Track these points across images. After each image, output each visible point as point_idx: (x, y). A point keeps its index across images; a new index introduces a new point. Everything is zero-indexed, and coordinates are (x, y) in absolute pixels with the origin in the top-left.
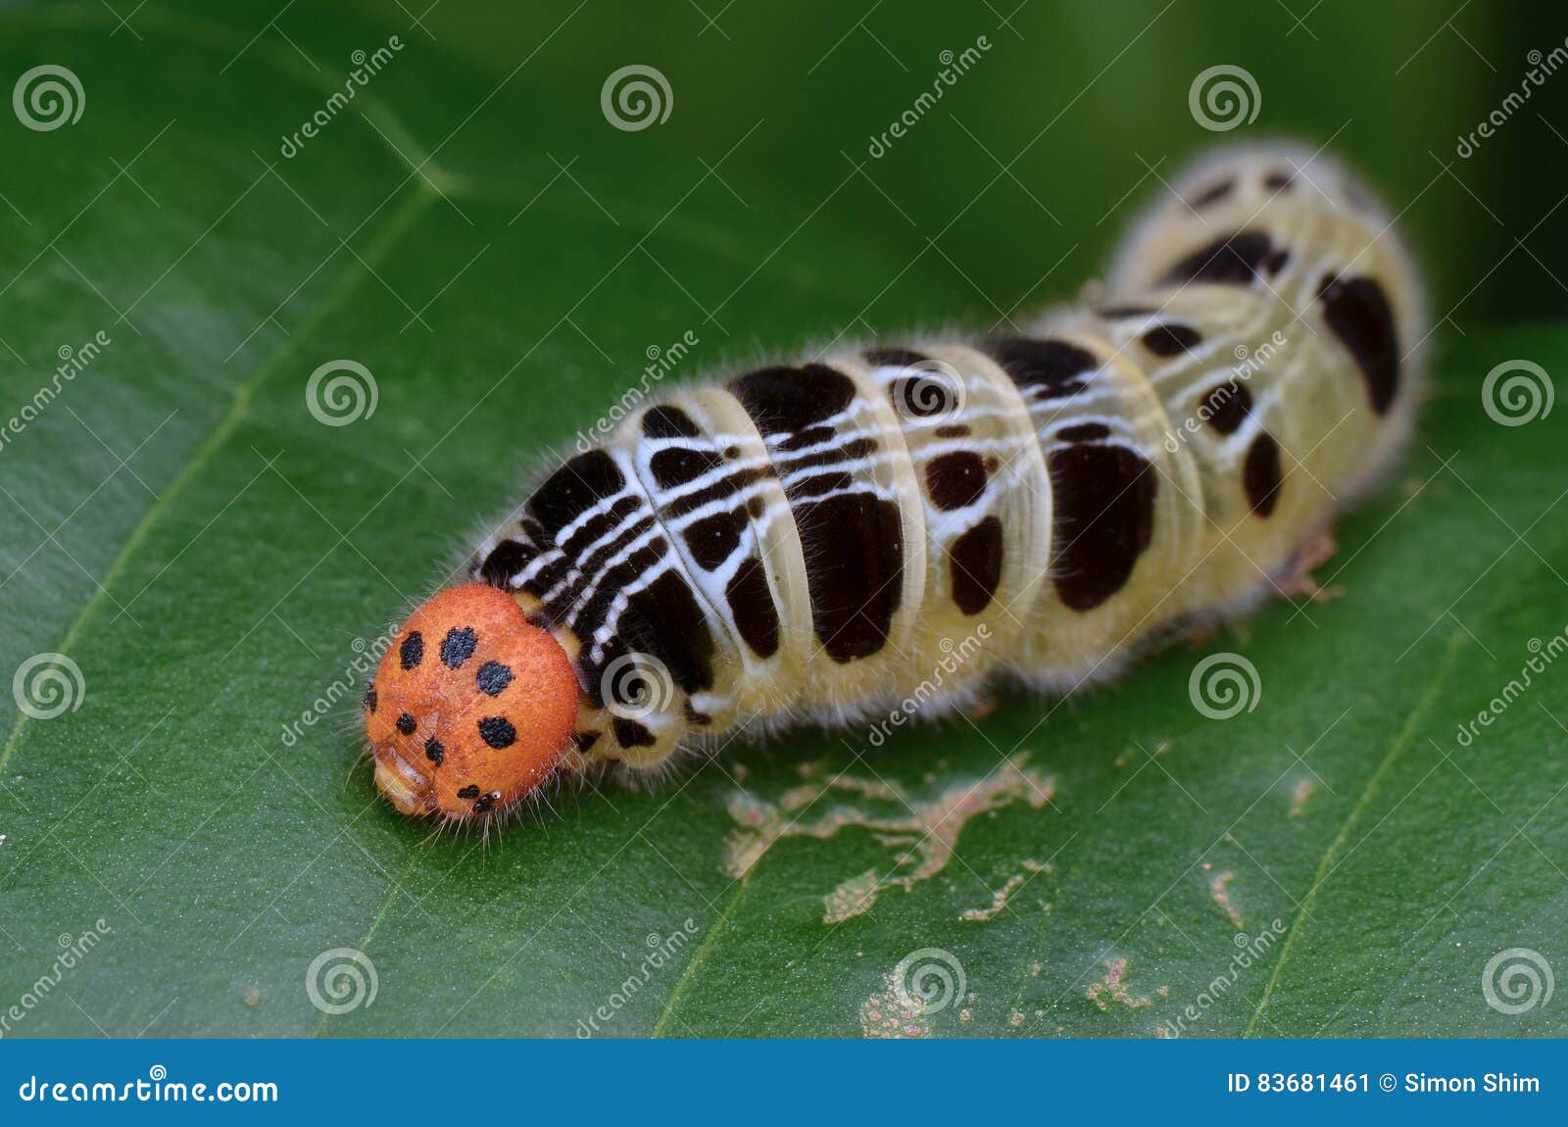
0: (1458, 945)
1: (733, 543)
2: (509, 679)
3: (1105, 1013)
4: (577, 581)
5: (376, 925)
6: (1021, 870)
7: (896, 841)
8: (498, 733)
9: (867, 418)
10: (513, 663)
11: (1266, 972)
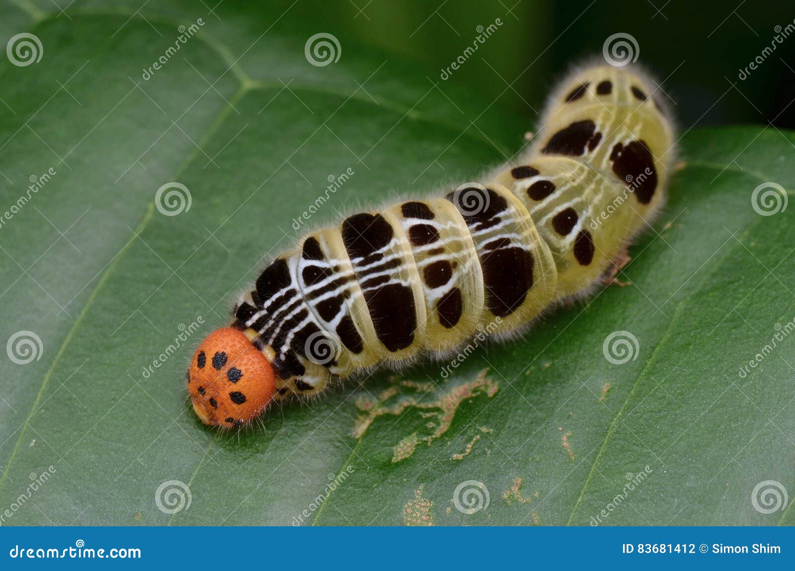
0: (665, 472)
1: (338, 310)
2: (241, 376)
3: (510, 506)
4: (272, 325)
5: (194, 477)
6: (479, 432)
7: (428, 415)
8: (238, 398)
9: (397, 248)
10: (243, 369)
11: (582, 483)
